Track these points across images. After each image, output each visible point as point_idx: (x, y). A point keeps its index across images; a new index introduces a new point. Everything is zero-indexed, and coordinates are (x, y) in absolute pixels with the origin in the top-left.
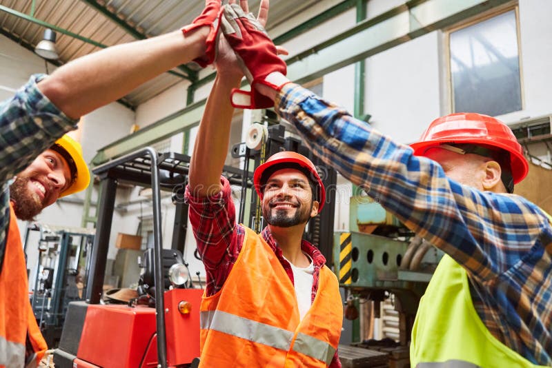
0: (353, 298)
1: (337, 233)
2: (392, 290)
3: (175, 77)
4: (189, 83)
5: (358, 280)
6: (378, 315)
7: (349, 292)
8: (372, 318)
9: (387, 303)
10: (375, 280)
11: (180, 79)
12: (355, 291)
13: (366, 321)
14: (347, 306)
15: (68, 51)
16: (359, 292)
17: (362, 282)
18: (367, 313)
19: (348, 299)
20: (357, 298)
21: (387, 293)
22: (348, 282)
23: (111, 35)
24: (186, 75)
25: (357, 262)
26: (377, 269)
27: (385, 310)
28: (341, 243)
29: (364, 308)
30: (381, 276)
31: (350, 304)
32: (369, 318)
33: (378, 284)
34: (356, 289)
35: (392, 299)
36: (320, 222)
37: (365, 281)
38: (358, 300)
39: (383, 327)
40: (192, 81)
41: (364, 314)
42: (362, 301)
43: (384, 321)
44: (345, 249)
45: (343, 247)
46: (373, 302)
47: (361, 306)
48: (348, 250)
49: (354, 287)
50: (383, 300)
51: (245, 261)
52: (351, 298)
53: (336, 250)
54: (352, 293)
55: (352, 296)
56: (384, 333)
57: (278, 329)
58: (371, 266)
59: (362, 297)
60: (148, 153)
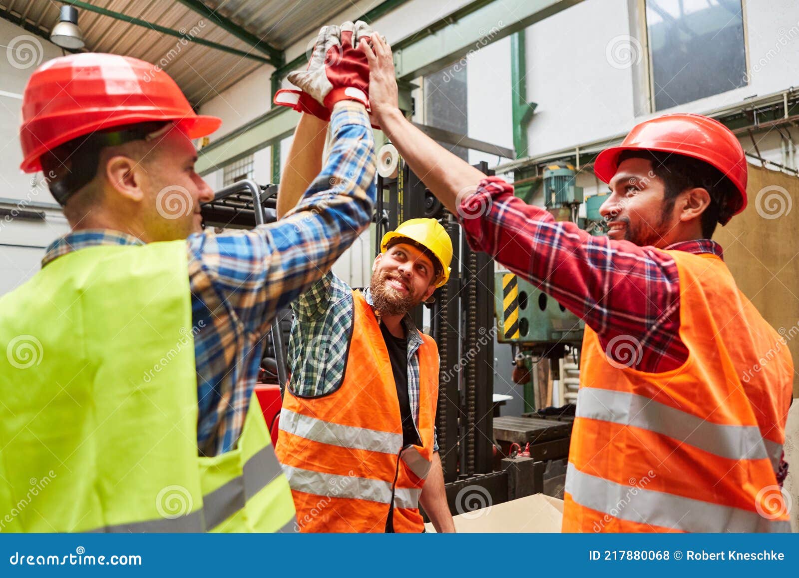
0: (523, 357)
1: (498, 273)
2: (574, 343)
3: (251, 61)
4: (273, 69)
5: (529, 333)
6: (556, 377)
7: (518, 349)
8: (550, 382)
9: (569, 361)
10: (551, 331)
11: (258, 63)
12: (525, 347)
13: (542, 386)
14: (516, 366)
16: (530, 348)
17: (534, 335)
18: (543, 376)
19: (517, 358)
20: (528, 356)
21: (567, 348)
22: (516, 336)
24: (267, 57)
25: (526, 309)
26: (552, 317)
27: (566, 370)
28: (504, 286)
29: (539, 370)
30: (557, 325)
31: (519, 363)
32: (546, 382)
33: (554, 336)
34: (525, 344)
35: (574, 355)
36: (476, 263)
37: (536, 333)
38: (530, 359)
39: (564, 393)
40: (276, 66)
41: (539, 378)
42: (535, 359)
43: (566, 385)
44: (510, 294)
45: (506, 291)
46: (549, 360)
47: (535, 366)
48: (513, 295)
49: (524, 342)
50: (562, 357)
52: (520, 357)
53: (498, 297)
54: (521, 351)
55: (521, 354)
56: (567, 400)
58: (544, 314)
59: (534, 354)
60: (248, 187)
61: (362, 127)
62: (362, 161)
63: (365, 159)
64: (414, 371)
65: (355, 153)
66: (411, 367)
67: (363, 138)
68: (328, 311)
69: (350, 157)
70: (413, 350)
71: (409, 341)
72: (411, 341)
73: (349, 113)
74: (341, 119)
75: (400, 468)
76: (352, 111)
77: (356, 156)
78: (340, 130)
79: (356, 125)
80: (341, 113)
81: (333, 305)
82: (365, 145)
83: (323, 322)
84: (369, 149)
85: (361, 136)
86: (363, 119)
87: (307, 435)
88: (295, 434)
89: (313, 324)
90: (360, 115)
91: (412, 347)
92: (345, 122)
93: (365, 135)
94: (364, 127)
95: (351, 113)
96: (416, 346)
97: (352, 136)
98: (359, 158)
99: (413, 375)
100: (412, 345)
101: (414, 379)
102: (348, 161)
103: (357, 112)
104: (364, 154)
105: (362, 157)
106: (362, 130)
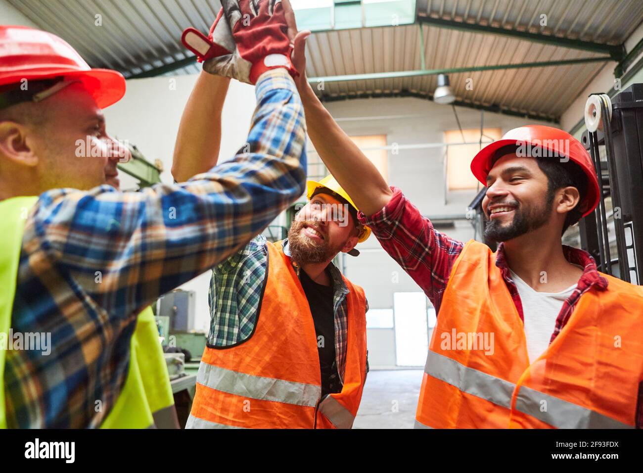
4: (615, 64)
15: (460, 85)
23: (506, 49)
40: (617, 60)
51: (454, 287)
57: (494, 378)
61: (287, 91)
62: (291, 124)
63: (294, 123)
64: (341, 323)
65: (281, 117)
66: (339, 319)
67: (288, 102)
68: (240, 265)
69: (276, 122)
70: (338, 301)
71: (335, 292)
72: (337, 292)
73: (273, 79)
74: (264, 87)
75: (318, 422)
76: (276, 77)
77: (282, 120)
78: (264, 96)
79: (281, 89)
80: (265, 80)
81: (246, 259)
82: (292, 109)
83: (235, 274)
84: (296, 112)
85: (286, 101)
86: (288, 84)
87: (218, 386)
88: (207, 386)
89: (225, 277)
90: (285, 80)
91: (338, 299)
92: (269, 88)
93: (291, 98)
94: (290, 91)
95: (275, 79)
96: (341, 297)
97: (276, 101)
98: (287, 122)
99: (340, 327)
100: (337, 296)
101: (341, 331)
102: (274, 126)
103: (282, 77)
104: (291, 118)
105: (290, 121)
106: (287, 94)
